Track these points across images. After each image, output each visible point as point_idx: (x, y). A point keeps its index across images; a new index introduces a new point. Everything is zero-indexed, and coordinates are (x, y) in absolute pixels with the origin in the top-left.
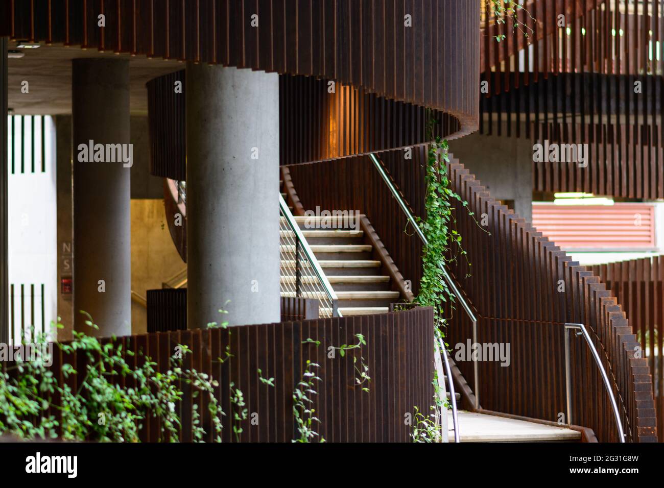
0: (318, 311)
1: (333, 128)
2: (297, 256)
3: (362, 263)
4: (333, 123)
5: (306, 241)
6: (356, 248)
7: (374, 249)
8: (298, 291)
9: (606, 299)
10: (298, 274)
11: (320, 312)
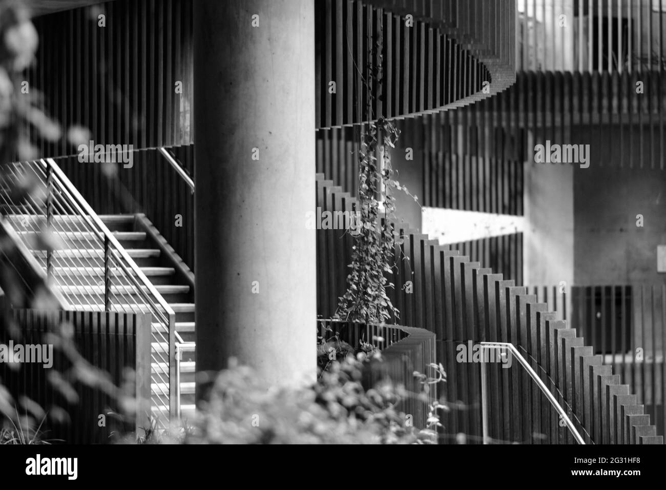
0: (151, 327)
1: (184, 108)
2: (106, 263)
3: (154, 271)
4: (184, 103)
5: (120, 244)
6: (143, 253)
7: (163, 253)
8: (107, 303)
9: (545, 314)
10: (108, 284)
11: (152, 329)
